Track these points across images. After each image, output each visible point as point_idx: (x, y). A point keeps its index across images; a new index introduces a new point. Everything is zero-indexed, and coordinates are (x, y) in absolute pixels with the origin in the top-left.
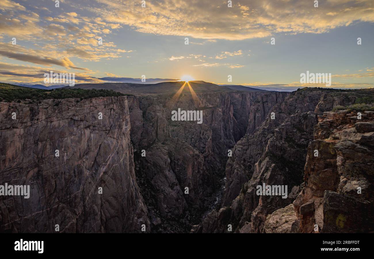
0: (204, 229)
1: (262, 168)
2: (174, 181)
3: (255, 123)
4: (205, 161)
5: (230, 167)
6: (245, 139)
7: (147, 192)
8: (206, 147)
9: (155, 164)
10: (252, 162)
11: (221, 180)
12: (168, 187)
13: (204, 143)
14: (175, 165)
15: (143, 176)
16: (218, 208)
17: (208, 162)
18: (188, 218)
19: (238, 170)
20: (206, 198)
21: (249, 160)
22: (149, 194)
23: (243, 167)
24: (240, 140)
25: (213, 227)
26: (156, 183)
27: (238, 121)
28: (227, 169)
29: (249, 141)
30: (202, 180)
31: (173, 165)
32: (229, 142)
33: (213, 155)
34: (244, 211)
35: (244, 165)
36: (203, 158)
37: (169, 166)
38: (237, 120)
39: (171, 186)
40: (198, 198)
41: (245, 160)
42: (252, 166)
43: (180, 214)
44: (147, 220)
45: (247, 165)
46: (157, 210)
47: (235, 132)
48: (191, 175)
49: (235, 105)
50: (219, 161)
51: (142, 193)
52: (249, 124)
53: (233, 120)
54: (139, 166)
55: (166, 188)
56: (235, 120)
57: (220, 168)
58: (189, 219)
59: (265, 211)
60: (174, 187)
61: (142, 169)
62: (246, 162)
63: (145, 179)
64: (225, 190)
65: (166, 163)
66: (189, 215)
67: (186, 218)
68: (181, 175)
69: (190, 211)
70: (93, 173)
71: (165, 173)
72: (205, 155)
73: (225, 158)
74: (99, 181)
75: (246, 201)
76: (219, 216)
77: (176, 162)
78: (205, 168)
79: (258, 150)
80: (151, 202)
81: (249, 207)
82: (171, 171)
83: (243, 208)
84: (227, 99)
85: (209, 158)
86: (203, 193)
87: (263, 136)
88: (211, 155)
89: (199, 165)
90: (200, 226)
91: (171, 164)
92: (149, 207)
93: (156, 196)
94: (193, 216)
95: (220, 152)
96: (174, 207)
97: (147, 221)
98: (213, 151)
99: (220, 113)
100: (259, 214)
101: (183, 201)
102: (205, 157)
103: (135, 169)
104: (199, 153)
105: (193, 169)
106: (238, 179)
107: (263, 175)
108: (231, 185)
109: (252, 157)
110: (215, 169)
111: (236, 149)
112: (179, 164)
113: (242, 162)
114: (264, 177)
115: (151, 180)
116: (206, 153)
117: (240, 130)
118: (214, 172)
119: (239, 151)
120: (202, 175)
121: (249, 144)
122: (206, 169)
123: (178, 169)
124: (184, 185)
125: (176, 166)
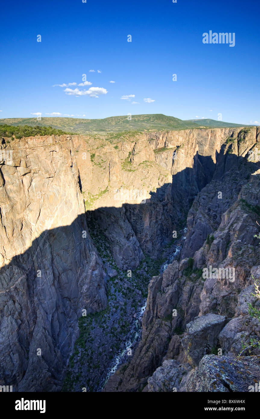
0: (164, 280)
1: (232, 218)
2: (130, 232)
3: (225, 167)
4: (163, 210)
5: (192, 217)
6: (211, 185)
7: (100, 244)
8: (165, 195)
9: (109, 214)
10: (218, 212)
11: (181, 231)
12: (123, 238)
13: (163, 190)
14: (130, 215)
15: (96, 227)
16: (179, 259)
17: (167, 211)
18: (145, 269)
19: (201, 220)
20: (164, 249)
21: (215, 209)
22: (103, 245)
23: (207, 216)
24: (206, 187)
25: (174, 278)
26: (110, 234)
27: (204, 165)
28: (189, 218)
29: (217, 187)
30: (160, 230)
31: (128, 214)
32: (192, 189)
33: (173, 203)
34: (208, 263)
35: (208, 215)
36: (162, 207)
37: (124, 216)
38: (202, 164)
39: (127, 237)
40: (156, 249)
41: (209, 210)
42: (218, 215)
43: (137, 265)
44: (102, 272)
45: (212, 215)
46: (112, 262)
47: (199, 178)
48: (149, 225)
49: (201, 145)
50: (179, 210)
51: (96, 245)
52: (217, 168)
53: (197, 163)
54: (90, 217)
55: (122, 239)
56: (200, 163)
57: (180, 218)
58: (147, 270)
59: (235, 263)
60: (130, 238)
61: (94, 220)
62: (212, 211)
63: (97, 230)
64: (186, 241)
65: (120, 213)
66: (146, 266)
67: (143, 269)
68: (138, 225)
69: (147, 263)
70: (40, 227)
71: (120, 224)
72: (164, 203)
73: (186, 207)
74: (47, 235)
75: (210, 252)
76: (181, 267)
77: (132, 211)
78: (163, 218)
79: (227, 198)
80: (105, 254)
81: (214, 259)
82: (127, 221)
83: (207, 259)
84: (191, 138)
85: (168, 206)
86: (161, 244)
87: (234, 183)
88: (170, 203)
89: (157, 214)
90: (160, 277)
91: (127, 213)
92: (104, 259)
93: (111, 248)
94: (150, 267)
95: (180, 200)
96: (130, 258)
97: (103, 274)
98: (173, 199)
99: (182, 154)
100: (228, 266)
101: (140, 252)
102: (164, 206)
103: (87, 220)
104: (158, 201)
105: (150, 218)
106: (201, 230)
107: (232, 225)
108: (193, 236)
109: (219, 206)
110: (175, 218)
111: (200, 197)
112: (135, 213)
113: (207, 211)
114: (233, 228)
115: (105, 231)
116: (165, 201)
117: (205, 176)
118: (174, 222)
119: (204, 199)
120: (160, 225)
121: (216, 192)
122: (165, 219)
123: (134, 219)
124: (141, 236)
125: (132, 216)
